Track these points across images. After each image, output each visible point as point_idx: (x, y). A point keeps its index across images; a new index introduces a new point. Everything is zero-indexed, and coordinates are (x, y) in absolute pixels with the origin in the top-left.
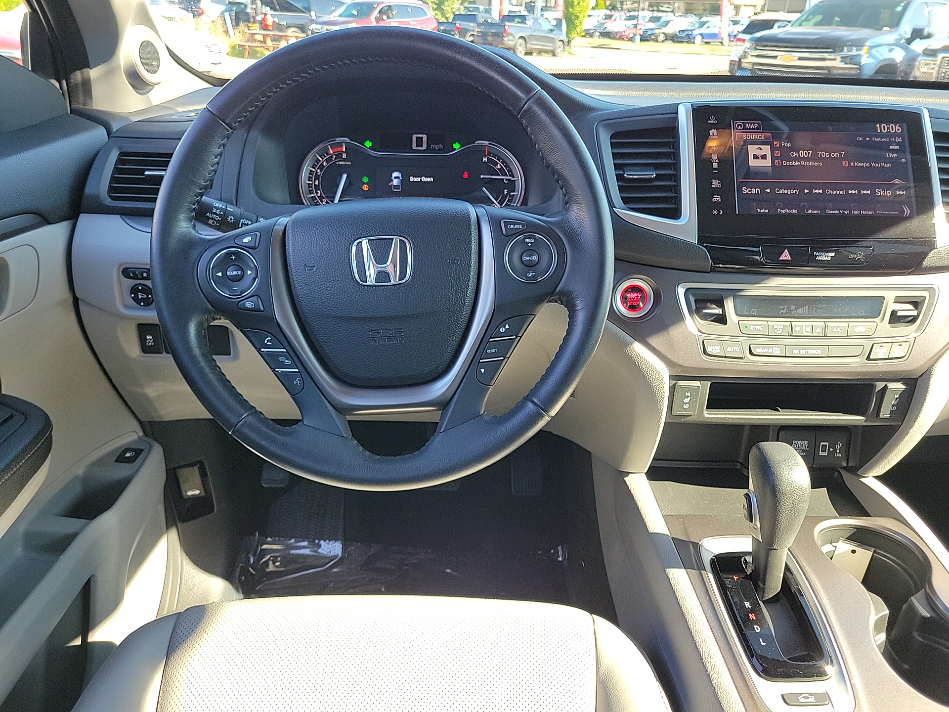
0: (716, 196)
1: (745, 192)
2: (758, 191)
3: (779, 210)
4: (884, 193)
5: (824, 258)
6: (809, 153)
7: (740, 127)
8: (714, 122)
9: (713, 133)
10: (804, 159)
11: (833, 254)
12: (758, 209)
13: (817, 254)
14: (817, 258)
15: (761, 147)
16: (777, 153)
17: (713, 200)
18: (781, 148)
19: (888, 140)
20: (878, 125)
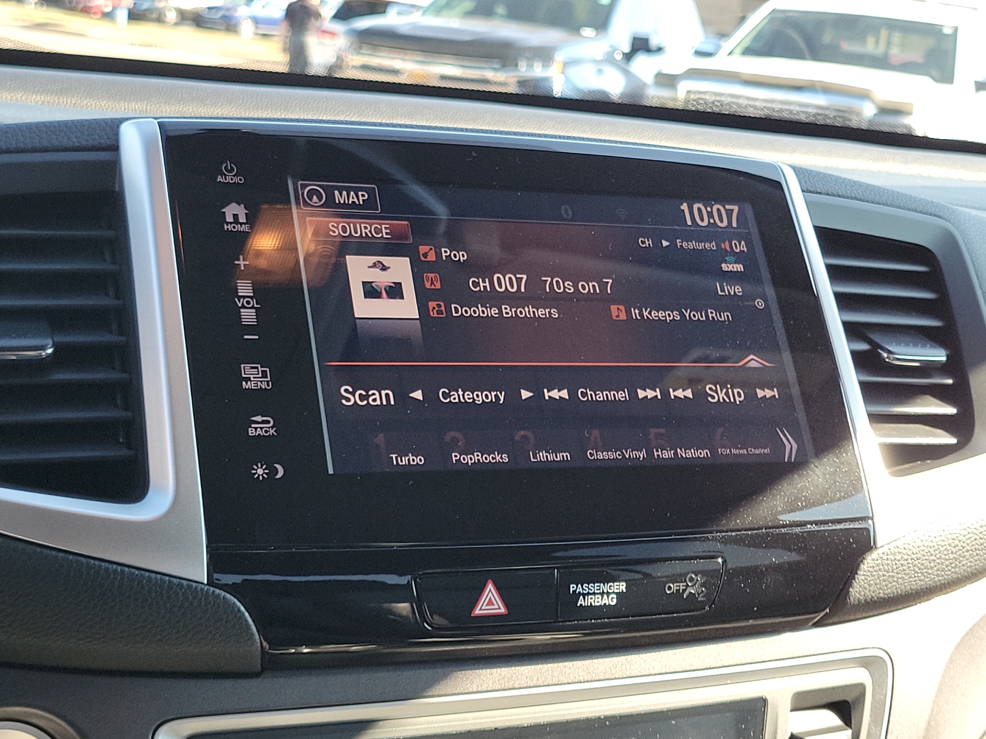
0: (259, 418)
1: (348, 400)
2: (387, 395)
3: (455, 456)
4: (727, 394)
5: (597, 601)
6: (519, 280)
7: (315, 198)
8: (236, 180)
9: (236, 216)
10: (507, 298)
11: (622, 587)
12: (394, 456)
13: (579, 589)
14: (581, 602)
15: (386, 260)
16: (433, 281)
17: (251, 432)
18: (438, 266)
19: (713, 246)
20: (684, 207)
